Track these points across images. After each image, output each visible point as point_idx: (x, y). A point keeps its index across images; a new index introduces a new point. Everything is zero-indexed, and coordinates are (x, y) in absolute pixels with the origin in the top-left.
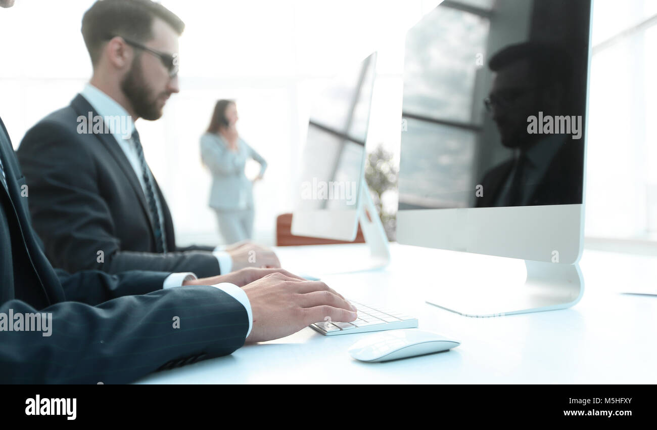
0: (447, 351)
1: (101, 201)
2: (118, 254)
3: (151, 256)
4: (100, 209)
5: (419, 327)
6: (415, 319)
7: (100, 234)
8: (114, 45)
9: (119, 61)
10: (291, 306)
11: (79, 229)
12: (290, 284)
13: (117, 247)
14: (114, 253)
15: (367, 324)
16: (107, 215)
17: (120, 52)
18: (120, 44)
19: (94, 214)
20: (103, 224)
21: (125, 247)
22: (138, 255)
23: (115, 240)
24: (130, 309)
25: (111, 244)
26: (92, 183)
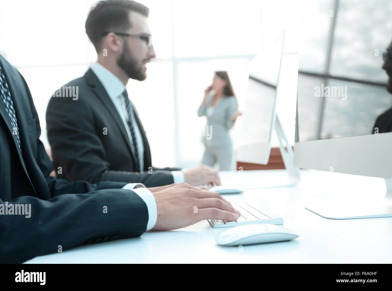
0: (288, 241)
1: (97, 138)
2: (106, 172)
3: (129, 173)
4: (96, 143)
5: (284, 224)
6: (281, 218)
7: (96, 159)
8: (110, 37)
9: (115, 48)
10: (188, 207)
11: (82, 155)
12: (191, 191)
13: (106, 167)
14: (104, 171)
15: (246, 220)
16: (101, 147)
17: (114, 42)
18: (113, 37)
19: (91, 146)
20: (98, 152)
21: (111, 168)
22: (120, 173)
23: (105, 164)
24: (68, 202)
25: (102, 166)
26: (90, 126)
